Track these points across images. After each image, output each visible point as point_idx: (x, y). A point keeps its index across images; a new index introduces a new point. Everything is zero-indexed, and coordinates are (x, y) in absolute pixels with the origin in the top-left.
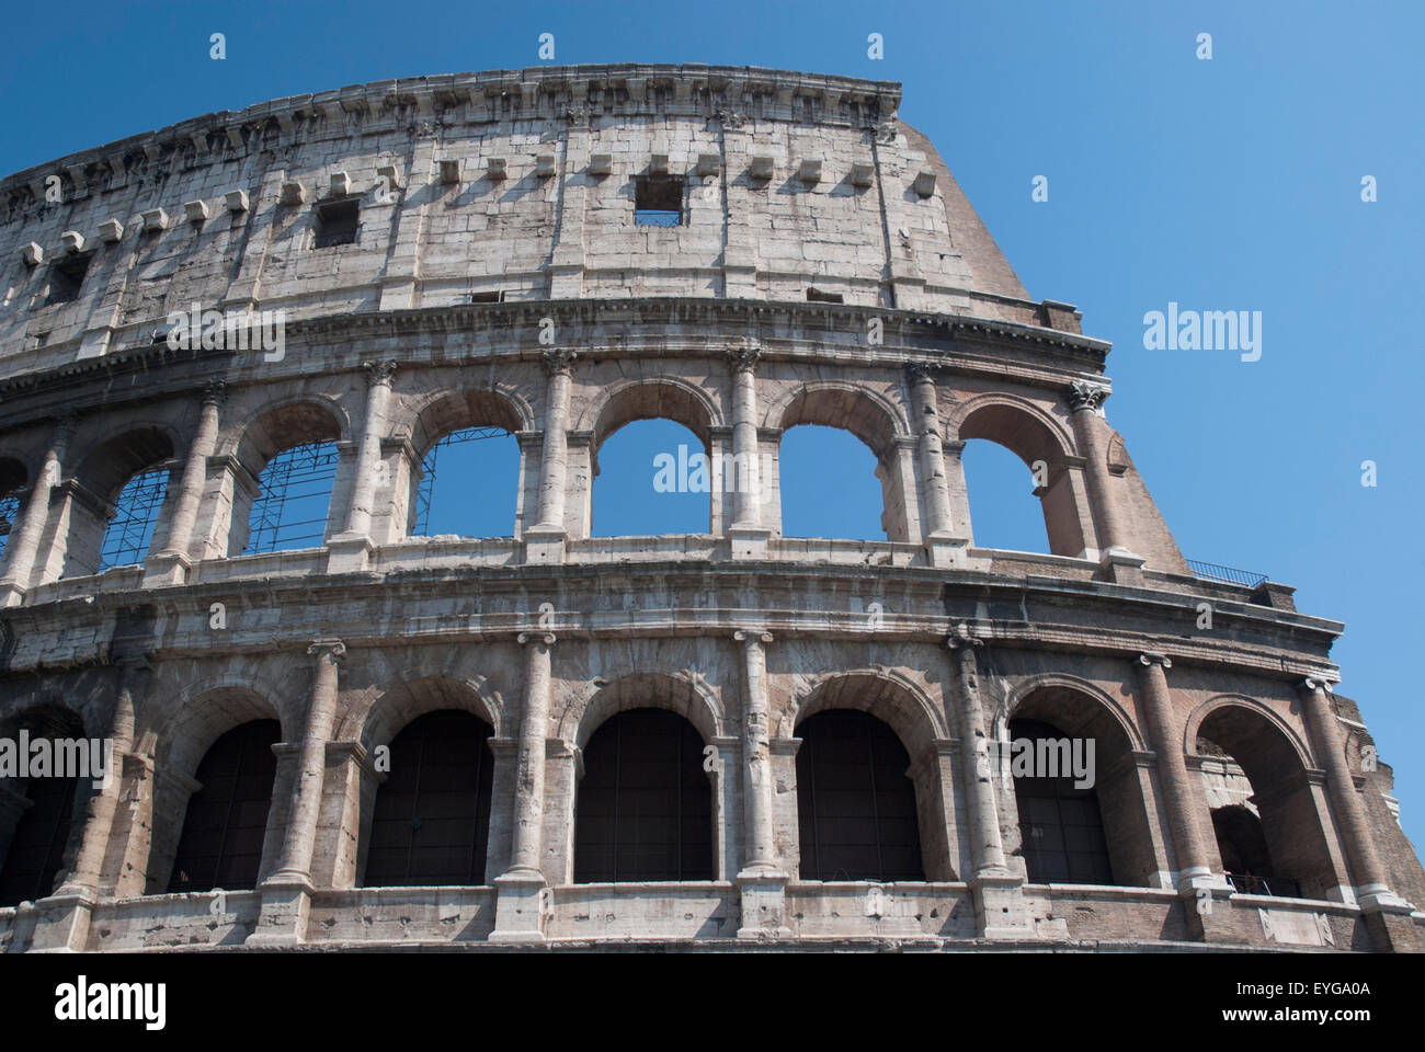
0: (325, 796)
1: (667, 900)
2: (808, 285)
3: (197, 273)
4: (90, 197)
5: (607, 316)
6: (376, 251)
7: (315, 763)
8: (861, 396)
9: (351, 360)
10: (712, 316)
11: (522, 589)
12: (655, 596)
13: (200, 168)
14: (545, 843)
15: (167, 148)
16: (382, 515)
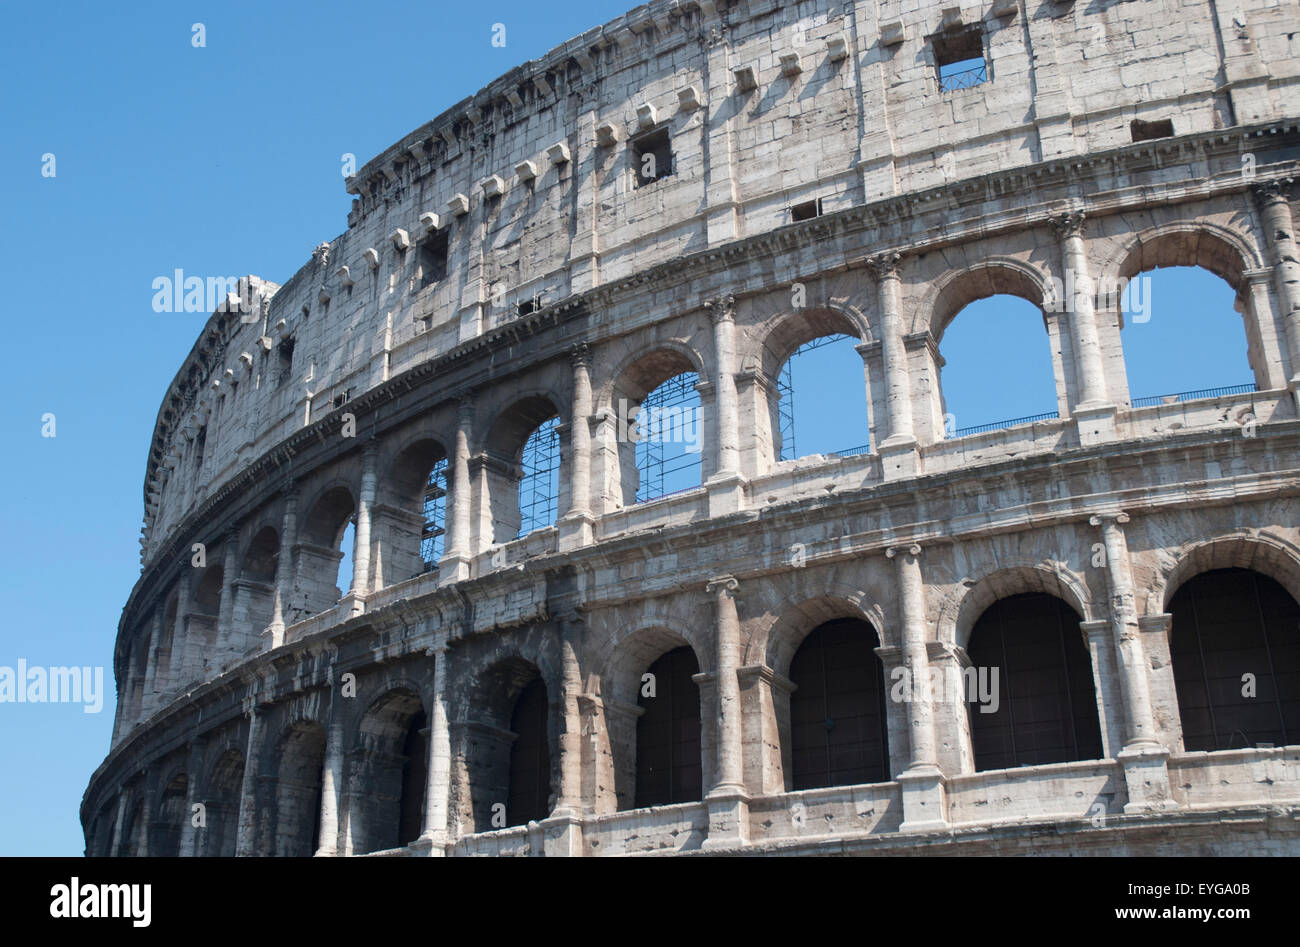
0: (744, 715)
1: (1057, 780)
2: (1131, 117)
3: (541, 234)
4: (433, 171)
5: (922, 208)
6: (693, 180)
7: (731, 689)
8: (1203, 234)
9: (692, 301)
10: (1029, 184)
11: (883, 506)
12: (1007, 494)
13: (519, 123)
14: (939, 738)
15: (487, 109)
16: (748, 449)
